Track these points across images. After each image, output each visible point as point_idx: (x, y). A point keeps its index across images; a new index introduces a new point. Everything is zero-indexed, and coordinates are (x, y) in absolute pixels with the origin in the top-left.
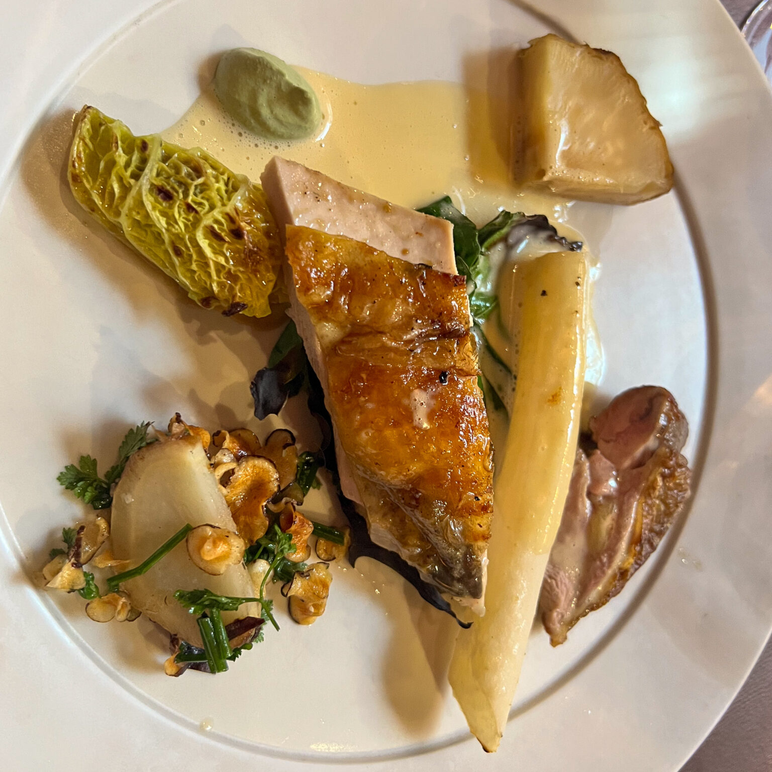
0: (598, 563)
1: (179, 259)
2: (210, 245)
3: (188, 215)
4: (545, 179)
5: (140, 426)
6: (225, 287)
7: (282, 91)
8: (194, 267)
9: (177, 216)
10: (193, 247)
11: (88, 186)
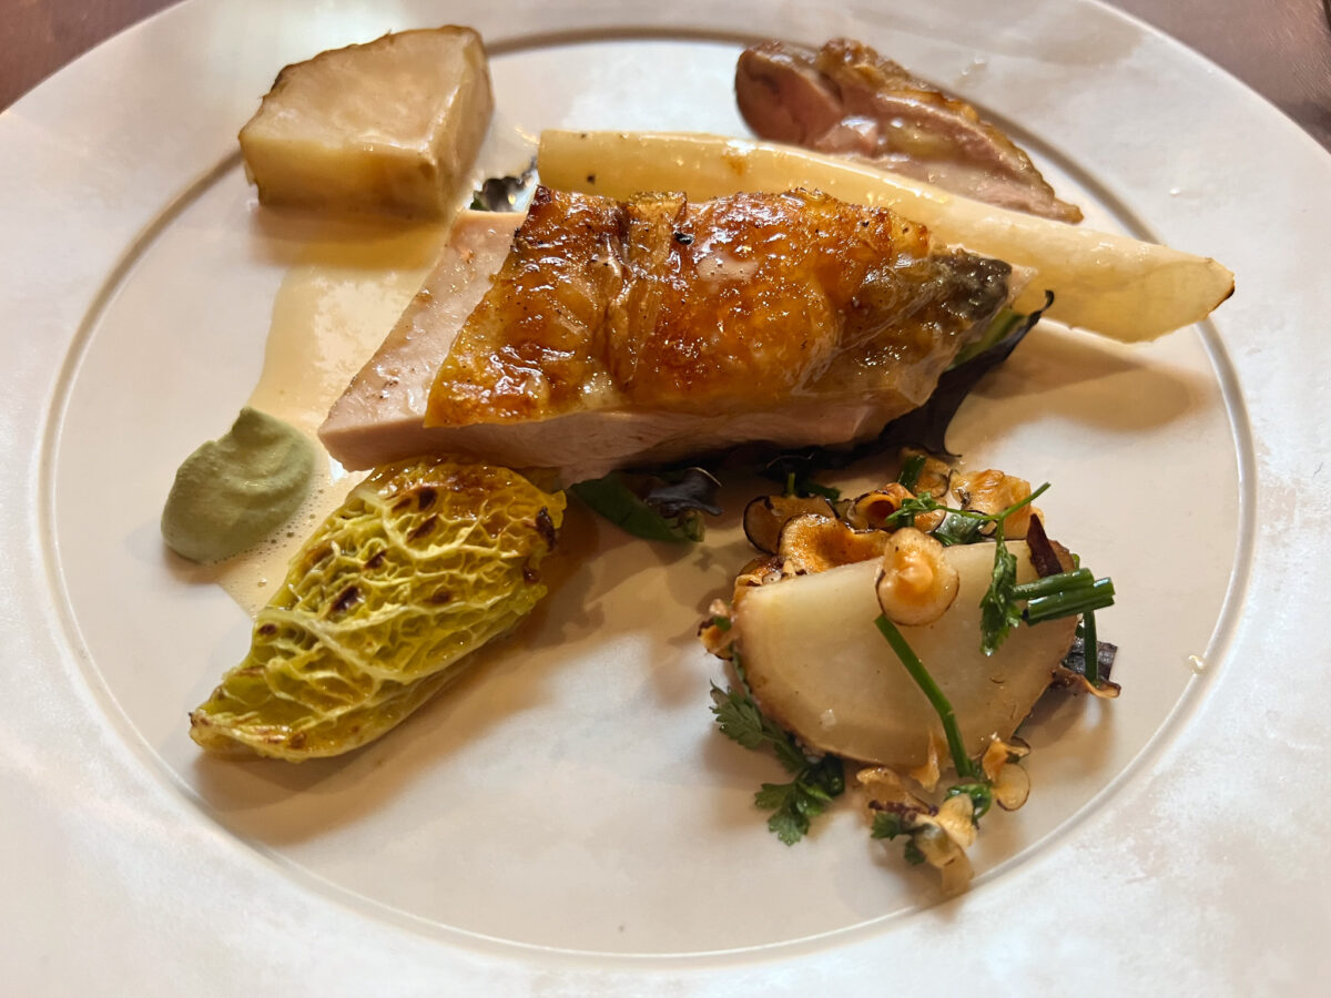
0: (968, 147)
1: (455, 599)
2: (440, 544)
3: (385, 568)
4: (434, 162)
5: (717, 715)
6: (509, 540)
7: (234, 453)
8: (472, 577)
9: (382, 584)
10: (438, 569)
11: (313, 723)
